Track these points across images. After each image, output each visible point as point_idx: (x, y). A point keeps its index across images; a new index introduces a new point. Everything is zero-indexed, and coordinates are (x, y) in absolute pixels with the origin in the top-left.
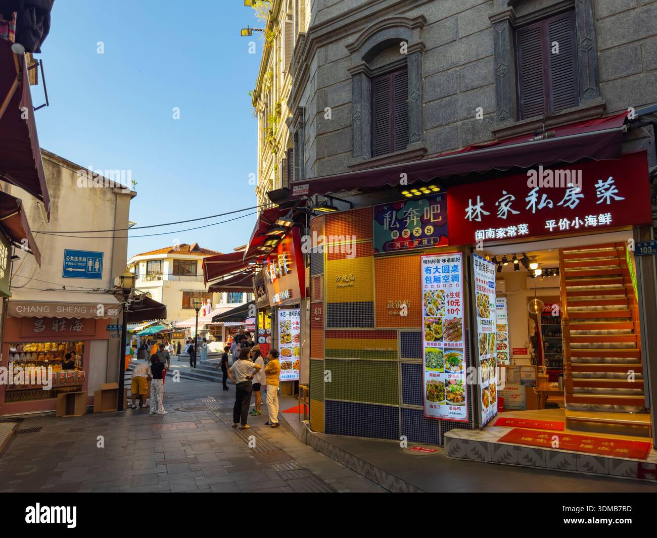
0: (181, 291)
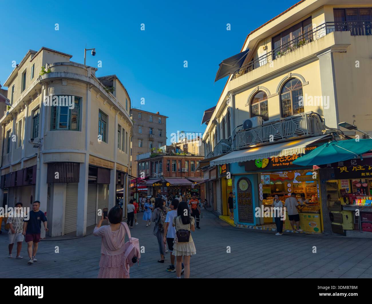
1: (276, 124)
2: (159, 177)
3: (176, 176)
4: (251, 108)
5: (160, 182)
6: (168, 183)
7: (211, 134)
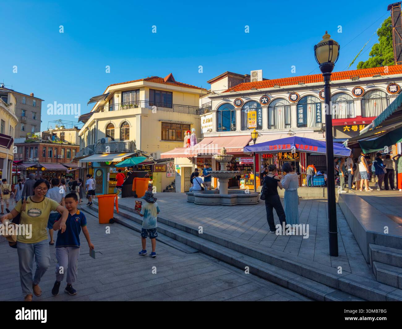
0: (159, 121)
1: (116, 143)
2: (34, 162)
3: (52, 162)
4: (106, 131)
5: (35, 167)
6: (43, 168)
7: (85, 134)
